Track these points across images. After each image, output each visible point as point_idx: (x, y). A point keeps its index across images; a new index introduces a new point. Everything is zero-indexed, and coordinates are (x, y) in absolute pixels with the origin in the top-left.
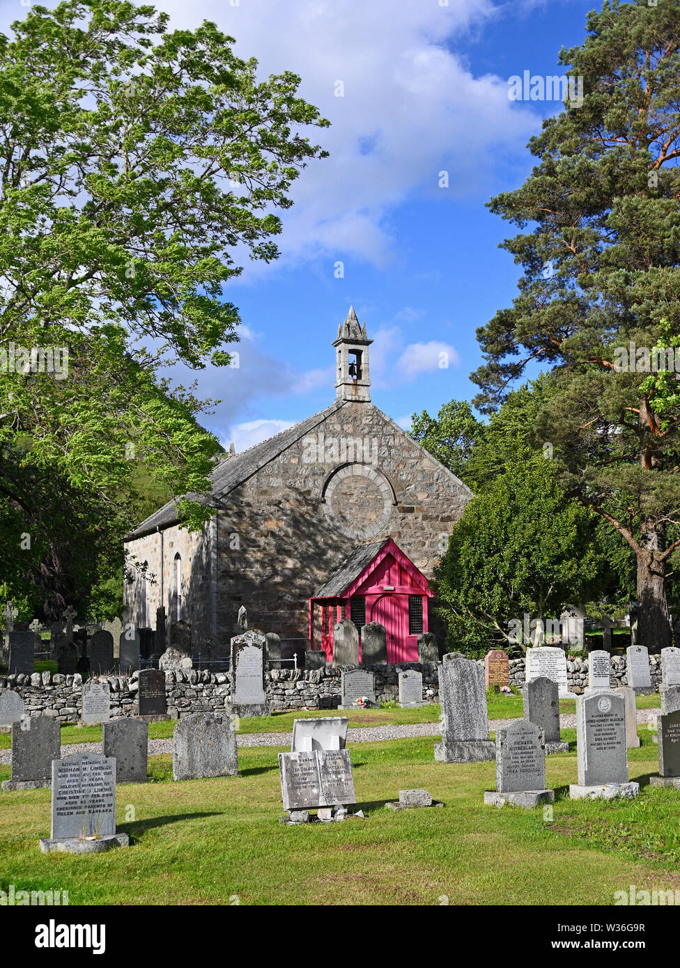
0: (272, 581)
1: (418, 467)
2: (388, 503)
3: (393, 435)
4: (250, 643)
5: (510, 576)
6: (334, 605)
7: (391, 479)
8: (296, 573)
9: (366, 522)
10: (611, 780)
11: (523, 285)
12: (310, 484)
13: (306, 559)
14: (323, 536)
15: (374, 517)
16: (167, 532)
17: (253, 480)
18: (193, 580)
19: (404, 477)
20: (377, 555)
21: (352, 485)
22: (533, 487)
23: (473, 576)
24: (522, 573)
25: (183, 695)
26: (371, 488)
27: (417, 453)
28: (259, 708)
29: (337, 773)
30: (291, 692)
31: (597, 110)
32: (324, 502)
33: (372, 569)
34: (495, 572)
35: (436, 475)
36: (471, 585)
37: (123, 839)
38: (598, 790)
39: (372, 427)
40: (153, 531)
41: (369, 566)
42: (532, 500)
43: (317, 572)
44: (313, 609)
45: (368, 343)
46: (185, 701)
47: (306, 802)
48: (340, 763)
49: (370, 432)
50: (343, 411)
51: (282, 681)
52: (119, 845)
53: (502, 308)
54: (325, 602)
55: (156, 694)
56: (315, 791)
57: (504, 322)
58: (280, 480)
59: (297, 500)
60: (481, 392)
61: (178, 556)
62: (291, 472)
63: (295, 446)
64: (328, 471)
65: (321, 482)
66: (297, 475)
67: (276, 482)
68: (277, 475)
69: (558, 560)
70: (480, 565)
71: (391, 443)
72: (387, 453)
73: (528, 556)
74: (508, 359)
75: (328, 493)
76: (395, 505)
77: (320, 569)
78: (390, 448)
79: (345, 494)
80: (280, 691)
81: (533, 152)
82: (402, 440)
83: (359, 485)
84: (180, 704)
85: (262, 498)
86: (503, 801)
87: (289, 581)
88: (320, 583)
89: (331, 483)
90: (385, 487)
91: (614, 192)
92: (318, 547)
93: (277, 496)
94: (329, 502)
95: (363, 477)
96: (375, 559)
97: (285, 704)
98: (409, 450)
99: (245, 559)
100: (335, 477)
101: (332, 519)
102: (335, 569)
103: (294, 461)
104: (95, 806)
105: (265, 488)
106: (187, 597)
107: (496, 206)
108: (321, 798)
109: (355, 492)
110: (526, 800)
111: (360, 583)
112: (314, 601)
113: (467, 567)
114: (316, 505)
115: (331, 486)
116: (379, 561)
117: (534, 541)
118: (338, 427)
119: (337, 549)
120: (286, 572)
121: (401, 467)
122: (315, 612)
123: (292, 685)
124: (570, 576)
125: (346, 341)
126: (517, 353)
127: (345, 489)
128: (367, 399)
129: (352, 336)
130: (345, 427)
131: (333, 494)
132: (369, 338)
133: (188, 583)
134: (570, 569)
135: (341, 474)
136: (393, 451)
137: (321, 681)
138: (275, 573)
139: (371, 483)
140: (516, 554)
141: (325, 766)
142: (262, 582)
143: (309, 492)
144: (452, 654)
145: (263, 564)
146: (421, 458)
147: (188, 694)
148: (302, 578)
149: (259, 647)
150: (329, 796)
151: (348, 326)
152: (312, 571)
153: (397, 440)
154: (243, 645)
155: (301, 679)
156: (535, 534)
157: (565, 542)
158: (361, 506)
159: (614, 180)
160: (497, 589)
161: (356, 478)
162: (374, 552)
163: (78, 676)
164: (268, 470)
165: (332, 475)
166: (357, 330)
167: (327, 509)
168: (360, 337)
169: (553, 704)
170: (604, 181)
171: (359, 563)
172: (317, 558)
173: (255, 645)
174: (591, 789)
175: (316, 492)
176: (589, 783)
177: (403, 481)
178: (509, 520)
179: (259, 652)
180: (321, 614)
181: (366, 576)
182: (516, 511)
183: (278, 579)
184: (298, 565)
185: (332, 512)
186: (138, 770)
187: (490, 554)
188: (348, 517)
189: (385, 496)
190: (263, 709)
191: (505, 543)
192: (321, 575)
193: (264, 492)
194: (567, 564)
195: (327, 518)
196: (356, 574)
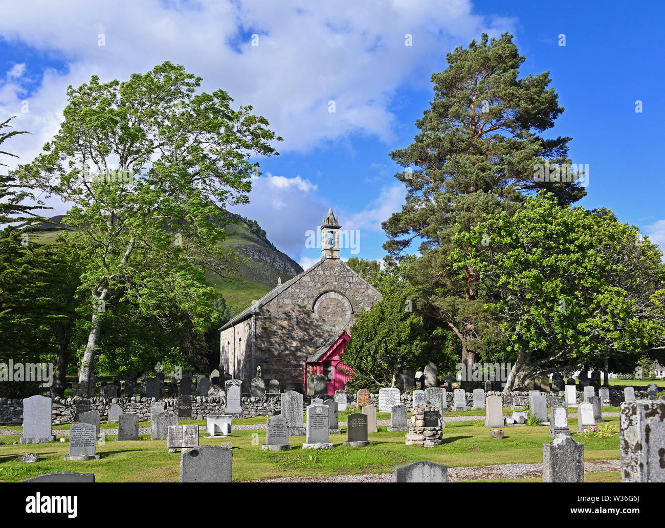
0: (284, 353)
1: (366, 293)
2: (349, 313)
3: (352, 276)
4: (234, 384)
5: (376, 352)
6: (316, 366)
7: (350, 300)
8: (298, 349)
9: (336, 322)
10: (320, 441)
11: (407, 198)
12: (306, 303)
13: (302, 341)
14: (313, 330)
15: (341, 320)
16: (237, 326)
17: (275, 300)
18: (246, 352)
19: (358, 299)
20: (338, 340)
21: (329, 303)
22: (392, 308)
23: (359, 352)
24: (382, 351)
25: (206, 408)
26: (339, 305)
27: (365, 286)
28: (238, 415)
29: (191, 434)
30: (261, 408)
31: (446, 107)
32: (313, 312)
33: (335, 347)
34: (369, 351)
35: (376, 297)
36: (357, 357)
37: (98, 457)
38: (312, 445)
39: (340, 272)
40: (230, 326)
41: (333, 346)
42: (391, 314)
43: (309, 348)
44: (306, 367)
45: (338, 228)
46: (207, 411)
47: (176, 445)
48: (193, 430)
49: (339, 275)
50: (324, 264)
51: (257, 403)
52: (95, 459)
53: (395, 212)
54: (313, 364)
55: (187, 407)
56: (181, 441)
57: (396, 219)
58: (289, 300)
59: (299, 311)
60: (389, 254)
61: (240, 340)
62: (295, 296)
63: (298, 282)
64: (316, 295)
65: (312, 301)
66: (299, 298)
67: (287, 301)
68: (288, 298)
69: (399, 345)
70: (362, 347)
71: (351, 281)
72: (348, 287)
73: (385, 342)
74: (401, 238)
75: (316, 307)
76: (353, 313)
77: (310, 347)
78: (350, 283)
79: (325, 308)
80: (255, 408)
81: (418, 127)
82: (357, 279)
83: (333, 303)
84: (204, 412)
85: (280, 309)
86: (266, 448)
87: (293, 353)
88: (311, 354)
89: (317, 302)
90: (347, 304)
91: (451, 152)
92: (310, 336)
93: (288, 309)
94: (316, 312)
95: (335, 299)
96: (336, 342)
97: (257, 414)
98: (361, 284)
99: (270, 341)
100: (319, 299)
101: (317, 321)
102: (319, 347)
103: (298, 290)
104: (87, 443)
105: (281, 304)
106: (244, 360)
107: (394, 156)
108: (183, 444)
109: (331, 307)
110: (276, 448)
111: (328, 355)
112: (307, 364)
113: (355, 348)
114: (308, 314)
115: (317, 304)
116: (338, 343)
117: (388, 335)
118: (321, 273)
119: (321, 336)
120: (292, 349)
121: (356, 293)
122: (308, 369)
123: (261, 404)
124: (405, 353)
125: (327, 227)
126: (409, 233)
127: (324, 304)
128: (337, 258)
129: (330, 224)
130: (326, 273)
131: (318, 308)
132: (339, 225)
133: (244, 353)
134: (405, 349)
135: (323, 297)
136: (352, 285)
137: (276, 403)
138: (286, 349)
139: (340, 302)
140: (380, 342)
141: (186, 432)
142: (279, 354)
143: (305, 307)
144: (339, 391)
145: (279, 344)
146: (367, 288)
147: (208, 408)
148: (301, 351)
149: (239, 386)
150: (187, 443)
151: (328, 219)
152: (306, 348)
153: (354, 279)
154: (230, 385)
155: (266, 402)
156: (389, 332)
157: (404, 336)
158: (334, 314)
159: (452, 144)
160: (369, 359)
161: (331, 299)
162: (337, 338)
163: (154, 399)
164: (283, 295)
165: (318, 298)
166: (333, 221)
167: (315, 316)
168: (334, 224)
169: (335, 412)
170: (447, 145)
171: (329, 344)
172: (310, 342)
173: (237, 385)
174: (310, 445)
175: (309, 307)
176: (309, 443)
177: (357, 301)
178: (378, 324)
179: (239, 388)
180: (311, 370)
181: (331, 351)
182: (382, 320)
183: (287, 352)
184: (299, 345)
185: (317, 317)
186: (134, 435)
187: (367, 341)
188: (326, 320)
189: (347, 309)
190: (240, 415)
191: (375, 336)
192: (311, 350)
193: (281, 307)
194: (404, 346)
195: (314, 320)
196: (327, 349)
